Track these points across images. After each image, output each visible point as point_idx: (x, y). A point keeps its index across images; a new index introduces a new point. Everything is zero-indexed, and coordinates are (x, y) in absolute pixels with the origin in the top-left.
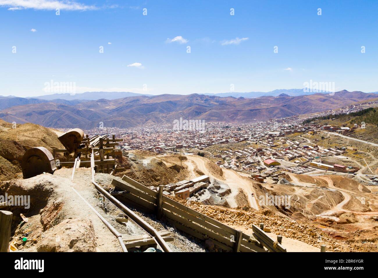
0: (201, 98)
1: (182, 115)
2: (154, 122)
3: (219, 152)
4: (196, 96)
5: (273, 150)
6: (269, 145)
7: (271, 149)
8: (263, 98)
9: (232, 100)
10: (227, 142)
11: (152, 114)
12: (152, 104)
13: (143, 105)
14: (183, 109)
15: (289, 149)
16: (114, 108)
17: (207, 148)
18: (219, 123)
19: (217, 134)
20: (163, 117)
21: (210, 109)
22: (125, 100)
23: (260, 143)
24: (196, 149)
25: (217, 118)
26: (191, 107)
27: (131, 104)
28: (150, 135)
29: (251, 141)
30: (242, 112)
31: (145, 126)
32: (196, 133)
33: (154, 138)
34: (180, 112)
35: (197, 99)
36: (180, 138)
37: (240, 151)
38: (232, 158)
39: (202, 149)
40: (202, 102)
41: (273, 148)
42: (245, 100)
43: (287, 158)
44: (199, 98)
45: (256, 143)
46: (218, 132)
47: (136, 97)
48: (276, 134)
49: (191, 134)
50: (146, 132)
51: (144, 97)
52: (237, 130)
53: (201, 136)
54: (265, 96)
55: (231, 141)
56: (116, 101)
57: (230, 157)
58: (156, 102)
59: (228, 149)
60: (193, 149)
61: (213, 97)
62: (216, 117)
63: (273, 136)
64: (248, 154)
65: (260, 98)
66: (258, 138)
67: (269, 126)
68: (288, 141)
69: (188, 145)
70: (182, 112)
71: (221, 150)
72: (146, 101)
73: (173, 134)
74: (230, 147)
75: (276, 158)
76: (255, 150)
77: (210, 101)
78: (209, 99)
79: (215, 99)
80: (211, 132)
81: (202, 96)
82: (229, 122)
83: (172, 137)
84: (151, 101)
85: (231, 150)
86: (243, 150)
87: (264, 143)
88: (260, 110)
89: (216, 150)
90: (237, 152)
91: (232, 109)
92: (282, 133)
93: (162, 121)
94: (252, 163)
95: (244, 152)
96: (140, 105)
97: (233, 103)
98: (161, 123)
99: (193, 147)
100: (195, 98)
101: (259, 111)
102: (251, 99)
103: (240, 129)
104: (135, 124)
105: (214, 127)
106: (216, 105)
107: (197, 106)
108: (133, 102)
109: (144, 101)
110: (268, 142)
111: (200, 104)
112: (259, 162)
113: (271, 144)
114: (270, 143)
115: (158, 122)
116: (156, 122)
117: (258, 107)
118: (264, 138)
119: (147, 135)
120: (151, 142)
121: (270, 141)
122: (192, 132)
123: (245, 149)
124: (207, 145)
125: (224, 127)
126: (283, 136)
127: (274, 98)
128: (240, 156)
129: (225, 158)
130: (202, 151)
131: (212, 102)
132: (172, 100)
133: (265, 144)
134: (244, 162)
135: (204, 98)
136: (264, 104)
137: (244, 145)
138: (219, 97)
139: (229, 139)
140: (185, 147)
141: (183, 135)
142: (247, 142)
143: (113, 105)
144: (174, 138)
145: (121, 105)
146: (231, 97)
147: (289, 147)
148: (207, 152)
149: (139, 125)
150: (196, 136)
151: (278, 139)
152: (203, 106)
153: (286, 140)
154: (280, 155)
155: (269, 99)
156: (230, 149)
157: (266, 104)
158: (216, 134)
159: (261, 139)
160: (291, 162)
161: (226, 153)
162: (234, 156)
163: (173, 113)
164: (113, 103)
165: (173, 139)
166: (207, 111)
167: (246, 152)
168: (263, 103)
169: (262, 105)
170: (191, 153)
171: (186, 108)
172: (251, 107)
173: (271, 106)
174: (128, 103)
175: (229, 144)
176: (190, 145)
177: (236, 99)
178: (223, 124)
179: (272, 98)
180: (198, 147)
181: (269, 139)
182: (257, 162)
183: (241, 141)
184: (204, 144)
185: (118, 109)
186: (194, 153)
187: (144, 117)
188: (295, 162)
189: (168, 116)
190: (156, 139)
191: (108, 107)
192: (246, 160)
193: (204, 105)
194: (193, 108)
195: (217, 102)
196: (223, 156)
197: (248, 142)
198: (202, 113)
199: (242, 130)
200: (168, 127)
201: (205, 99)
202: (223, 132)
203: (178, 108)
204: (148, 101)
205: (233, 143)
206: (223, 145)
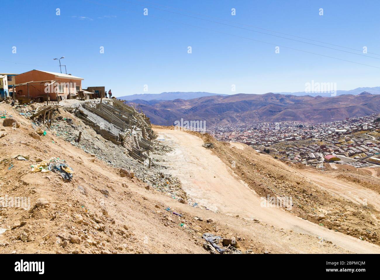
0: (276, 98)
1: (256, 114)
2: (228, 121)
3: (285, 149)
4: (271, 95)
5: (336, 147)
6: (333, 142)
7: (334, 146)
8: (342, 97)
9: (308, 99)
10: (294, 139)
11: (227, 113)
12: (226, 104)
13: (218, 104)
14: (258, 108)
15: (352, 146)
16: (190, 108)
17: (274, 145)
18: (293, 122)
19: (289, 132)
20: (237, 116)
21: (286, 109)
22: (200, 100)
23: (325, 140)
24: (263, 146)
25: (292, 118)
26: (265, 107)
27: (206, 104)
28: (223, 134)
29: (317, 138)
30: (319, 111)
31: (219, 125)
32: (268, 132)
33: (227, 136)
34: (255, 111)
35: (271, 99)
36: (251, 137)
37: (304, 147)
38: (296, 154)
39: (268, 146)
40: (278, 101)
41: (337, 145)
42: (323, 98)
43: (347, 154)
44: (274, 97)
45: (321, 141)
46: (290, 131)
47: (211, 96)
48: (342, 132)
49: (263, 133)
50: (219, 131)
51: (219, 96)
52: (310, 129)
53: (272, 135)
54: (344, 95)
55: (298, 138)
56: (191, 101)
57: (294, 154)
58: (231, 101)
59: (293, 146)
60: (260, 146)
61: (289, 96)
62: (291, 116)
63: (340, 134)
64: (312, 150)
65: (339, 97)
66: (325, 135)
67: (343, 125)
68: (353, 138)
69: (256, 142)
70: (256, 111)
71: (287, 146)
72: (220, 101)
73: (245, 133)
74: (296, 144)
75: (337, 154)
76: (319, 147)
77: (285, 100)
78: (285, 99)
79: (291, 98)
80: (283, 131)
81: (277, 96)
82: (305, 121)
83: (244, 135)
84: (226, 101)
85: (297, 147)
86: (308, 147)
87: (329, 140)
88: (338, 109)
89: (282, 147)
90: (301, 148)
91: (308, 108)
92: (349, 131)
93: (237, 120)
94: (314, 158)
95: (308, 149)
96: (215, 105)
97: (309, 102)
98: (235, 122)
99: (260, 144)
100: (271, 97)
101: (338, 111)
102: (329, 98)
103: (313, 128)
104: (209, 124)
105: (288, 126)
106: (291, 104)
107: (272, 105)
108: (209, 102)
109: (219, 101)
110: (333, 140)
111: (275, 103)
112: (320, 157)
113: (336, 141)
114: (334, 141)
115: (232, 121)
116: (231, 122)
117: (335, 106)
118: (330, 135)
119: (220, 134)
120: (223, 140)
121: (335, 139)
122: (264, 131)
123: (310, 146)
124: (274, 142)
125: (297, 126)
126: (350, 133)
127: (354, 96)
128: (304, 153)
129: (289, 154)
130: (267, 148)
131: (288, 102)
132: (247, 99)
133: (329, 142)
134: (306, 157)
135: (279, 97)
136: (343, 103)
137: (309, 142)
138: (296, 96)
139: (297, 136)
140: (254, 144)
141: (255, 134)
142: (312, 139)
143: (189, 105)
144: (246, 136)
145: (197, 105)
146: (308, 96)
147: (353, 144)
148: (273, 148)
149: (213, 124)
150: (267, 134)
151: (344, 136)
152: (278, 105)
153: (351, 137)
154: (342, 151)
155: (348, 97)
156: (295, 145)
157: (345, 103)
158: (287, 133)
159: (327, 137)
160: (351, 158)
161: (291, 149)
162: (298, 152)
163: (247, 112)
164: (188, 103)
165: (245, 138)
166: (282, 111)
167: (311, 148)
168: (341, 102)
169: (341, 104)
170: (258, 149)
171: (260, 108)
172: (329, 106)
173: (351, 105)
174: (203, 102)
175: (294, 141)
176: (258, 142)
177: (313, 99)
178: (298, 123)
179: (352, 97)
180: (265, 144)
181: (334, 137)
182: (318, 158)
183: (307, 139)
184: (270, 142)
185: (193, 108)
186: (261, 150)
187: (218, 116)
188: (355, 158)
189: (242, 115)
190: (228, 138)
191: (184, 107)
192: (308, 155)
193: (280, 104)
194: (268, 107)
195: (293, 101)
196: (287, 153)
197: (314, 139)
198: (277, 112)
199: (315, 129)
200: (241, 127)
201: (280, 99)
202: (295, 131)
203: (253, 108)
204: (223, 100)
205: (299, 140)
206: (289, 142)
